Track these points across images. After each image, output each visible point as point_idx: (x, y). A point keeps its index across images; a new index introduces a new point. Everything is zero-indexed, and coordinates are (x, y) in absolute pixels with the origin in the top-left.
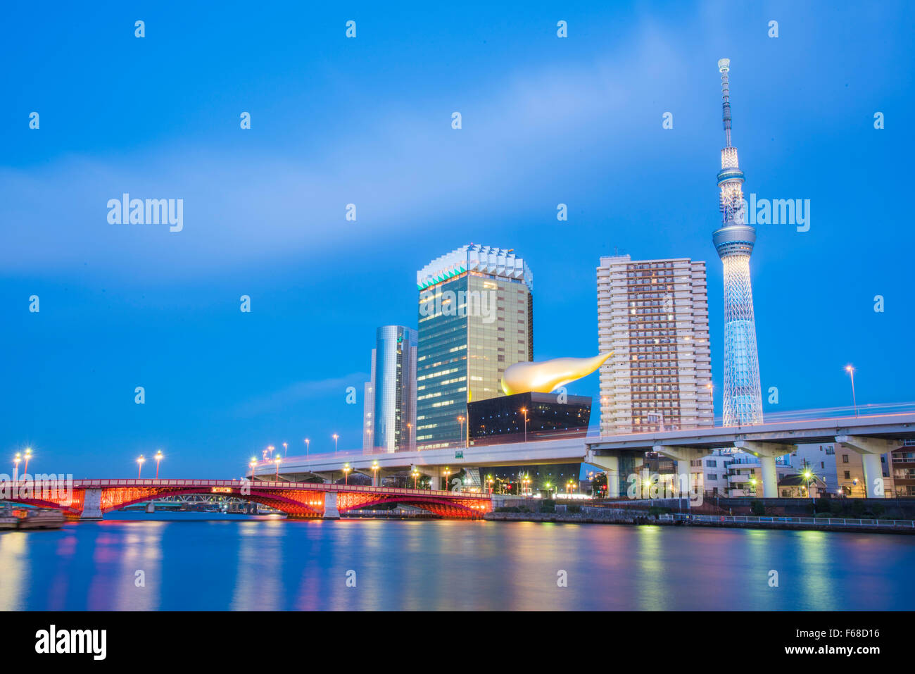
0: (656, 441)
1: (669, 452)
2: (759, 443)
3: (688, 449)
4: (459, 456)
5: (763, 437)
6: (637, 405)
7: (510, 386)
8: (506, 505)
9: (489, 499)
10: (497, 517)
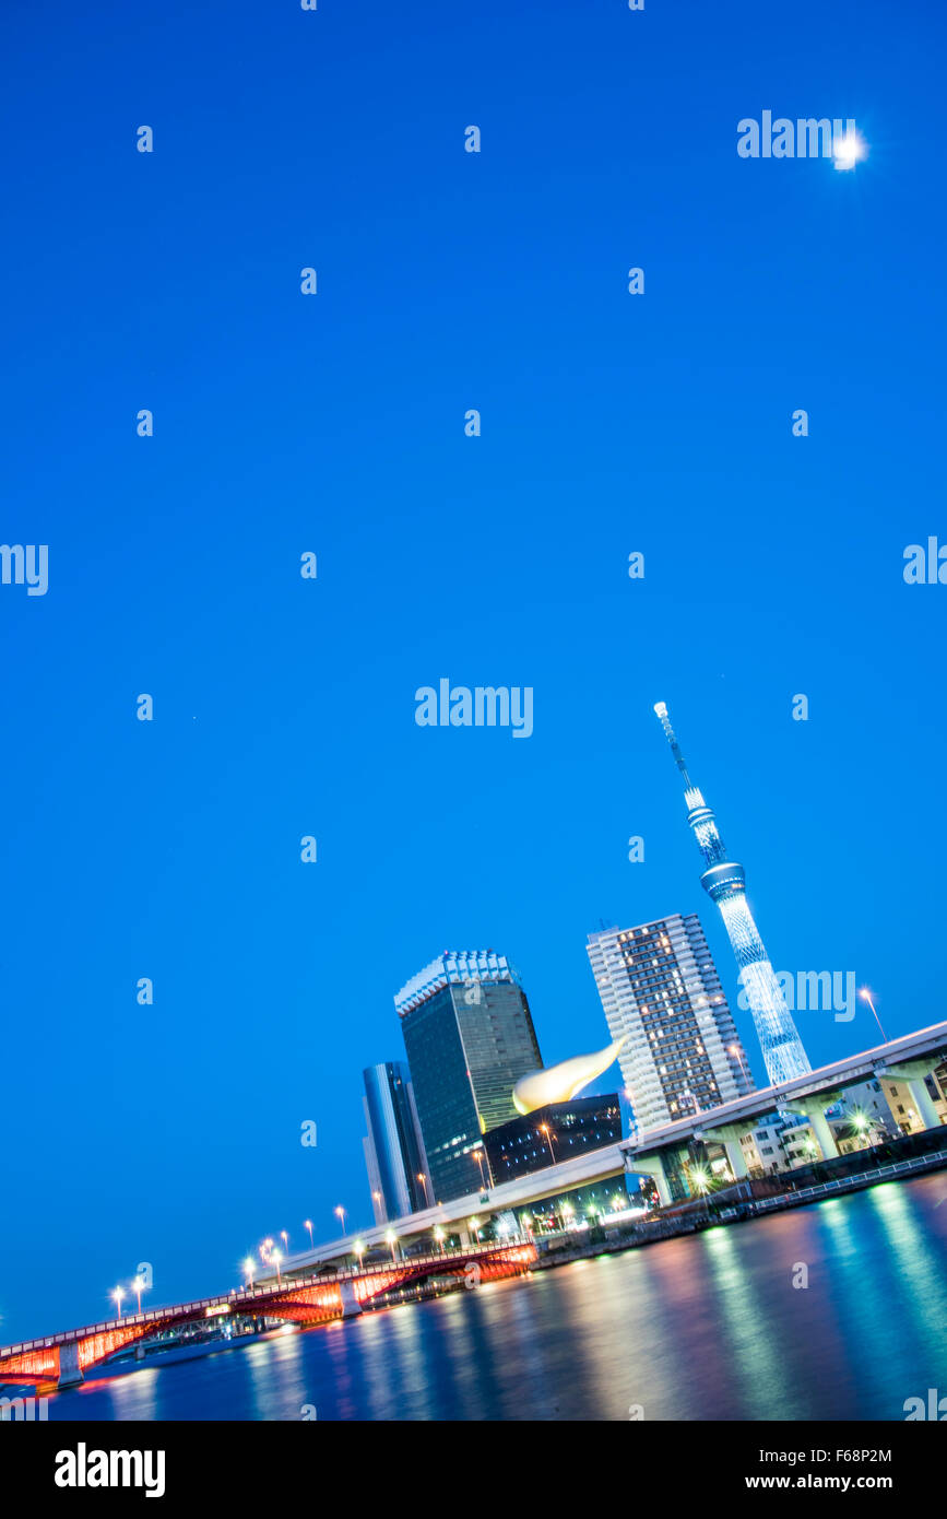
0: (694, 1127)
1: (712, 1135)
2: (802, 1099)
3: (732, 1127)
4: (485, 1200)
5: (803, 1092)
6: (669, 1088)
7: (526, 1103)
8: (550, 1246)
9: (531, 1244)
10: (543, 1264)
